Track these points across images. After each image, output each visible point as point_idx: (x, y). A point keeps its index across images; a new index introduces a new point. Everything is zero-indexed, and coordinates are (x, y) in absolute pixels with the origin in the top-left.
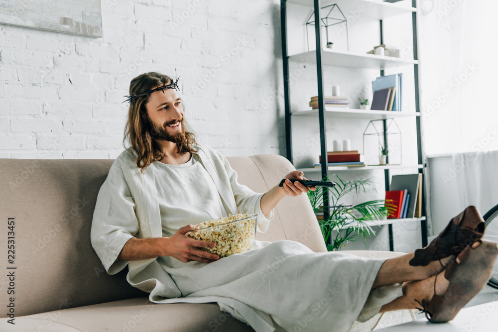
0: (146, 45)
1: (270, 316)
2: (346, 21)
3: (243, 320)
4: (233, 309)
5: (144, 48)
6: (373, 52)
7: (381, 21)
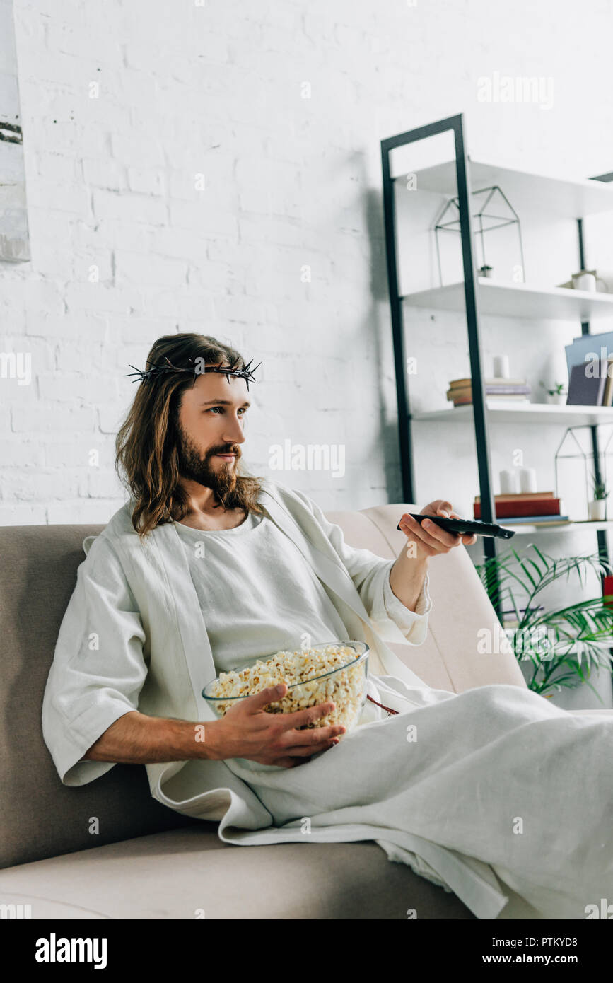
0: (118, 279)
1: (490, 867)
2: (517, 221)
3: (437, 879)
4: (413, 854)
5: (113, 282)
6: (571, 285)
7: (580, 222)
